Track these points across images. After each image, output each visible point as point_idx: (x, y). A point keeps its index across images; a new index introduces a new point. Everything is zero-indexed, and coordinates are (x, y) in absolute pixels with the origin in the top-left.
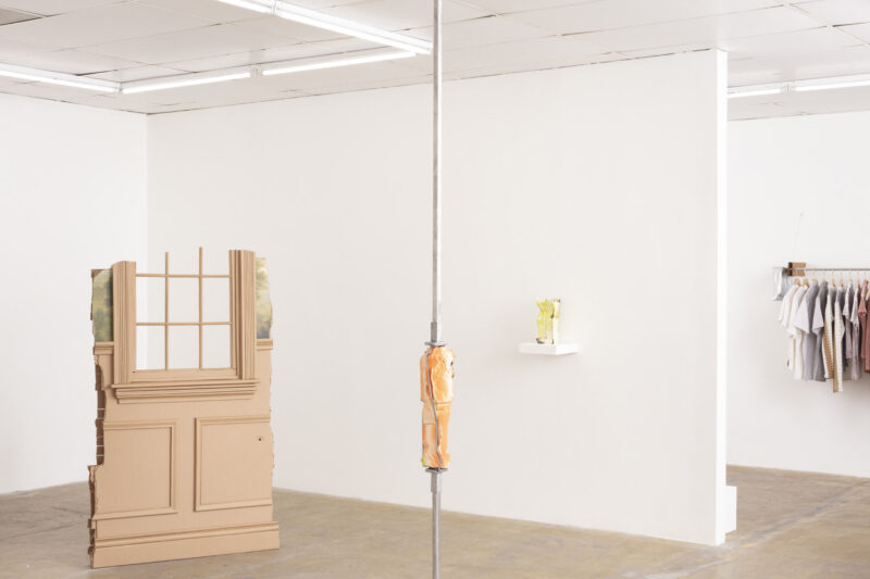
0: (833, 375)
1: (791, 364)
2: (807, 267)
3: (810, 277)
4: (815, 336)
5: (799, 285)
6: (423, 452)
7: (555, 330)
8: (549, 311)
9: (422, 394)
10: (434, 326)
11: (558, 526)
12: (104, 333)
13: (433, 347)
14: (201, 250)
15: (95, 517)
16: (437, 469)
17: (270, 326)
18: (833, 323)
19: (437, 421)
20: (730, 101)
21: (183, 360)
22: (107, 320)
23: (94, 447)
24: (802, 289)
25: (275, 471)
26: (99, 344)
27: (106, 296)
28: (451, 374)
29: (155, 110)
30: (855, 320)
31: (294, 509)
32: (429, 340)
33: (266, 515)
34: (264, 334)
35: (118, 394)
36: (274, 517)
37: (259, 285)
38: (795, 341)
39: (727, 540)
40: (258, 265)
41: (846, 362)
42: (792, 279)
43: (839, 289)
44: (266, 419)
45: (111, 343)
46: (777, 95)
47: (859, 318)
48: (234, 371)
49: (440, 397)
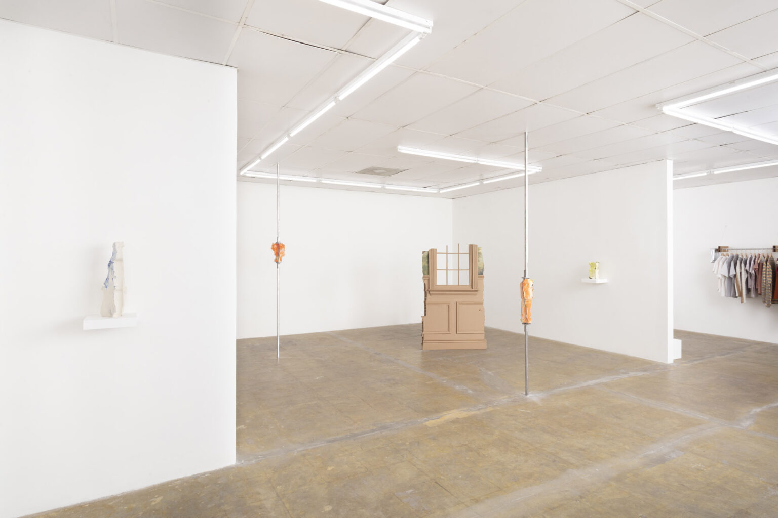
0: (741, 295)
1: (720, 290)
2: (729, 248)
3: (730, 253)
4: (732, 279)
5: (724, 256)
6: (521, 317)
7: (596, 274)
10: (525, 271)
11: (599, 350)
12: (426, 272)
13: (525, 279)
14: (458, 245)
15: (424, 333)
16: (526, 324)
17: (483, 271)
18: (741, 273)
19: (526, 306)
21: (452, 283)
22: (427, 268)
23: (424, 310)
24: (725, 258)
25: (485, 321)
26: (425, 276)
27: (427, 260)
28: (531, 289)
29: (455, 197)
30: (753, 272)
31: (491, 334)
32: (523, 276)
33: (482, 337)
34: (481, 273)
35: (431, 293)
36: (485, 338)
37: (479, 256)
38: (721, 281)
39: (674, 362)
40: (479, 250)
41: (748, 290)
42: (720, 254)
43: (744, 257)
44: (482, 303)
45: (428, 276)
46: (705, 176)
47: (755, 271)
48: (470, 286)
49: (527, 297)
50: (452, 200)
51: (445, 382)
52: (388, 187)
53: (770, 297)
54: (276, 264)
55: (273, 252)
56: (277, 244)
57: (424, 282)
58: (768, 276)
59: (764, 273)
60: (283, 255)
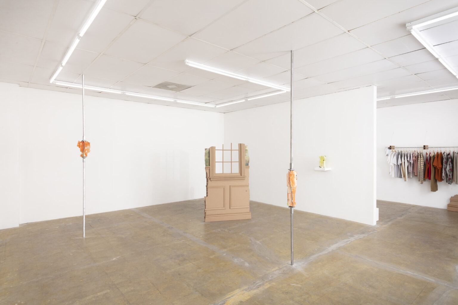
0: (404, 176)
1: (391, 173)
2: (395, 147)
3: (396, 150)
4: (399, 165)
5: (393, 152)
6: (288, 201)
7: (324, 164)
8: (323, 159)
9: (287, 184)
10: (291, 164)
12: (208, 164)
13: (291, 171)
14: (231, 143)
15: (206, 210)
16: (292, 207)
17: (249, 163)
18: (404, 162)
19: (292, 193)
20: (377, 102)
21: (227, 171)
22: (208, 161)
23: (206, 192)
24: (394, 153)
26: (206, 167)
27: (208, 155)
28: (296, 179)
29: (226, 112)
30: (412, 161)
32: (289, 169)
33: (248, 210)
34: (247, 165)
35: (211, 179)
36: (250, 211)
37: (246, 152)
38: (392, 167)
39: (377, 224)
40: (246, 147)
41: (409, 173)
42: (391, 150)
43: (406, 153)
44: (248, 186)
45: (209, 167)
46: (389, 99)
47: (413, 161)
48: (240, 174)
49: (293, 185)
50: (223, 113)
51: (225, 254)
52: (178, 101)
53: (423, 178)
54: (82, 158)
55: (80, 149)
56: (83, 142)
57: (206, 171)
58: (421, 164)
59: (419, 162)
60: (89, 151)
